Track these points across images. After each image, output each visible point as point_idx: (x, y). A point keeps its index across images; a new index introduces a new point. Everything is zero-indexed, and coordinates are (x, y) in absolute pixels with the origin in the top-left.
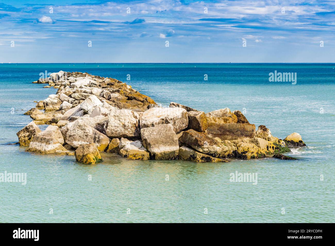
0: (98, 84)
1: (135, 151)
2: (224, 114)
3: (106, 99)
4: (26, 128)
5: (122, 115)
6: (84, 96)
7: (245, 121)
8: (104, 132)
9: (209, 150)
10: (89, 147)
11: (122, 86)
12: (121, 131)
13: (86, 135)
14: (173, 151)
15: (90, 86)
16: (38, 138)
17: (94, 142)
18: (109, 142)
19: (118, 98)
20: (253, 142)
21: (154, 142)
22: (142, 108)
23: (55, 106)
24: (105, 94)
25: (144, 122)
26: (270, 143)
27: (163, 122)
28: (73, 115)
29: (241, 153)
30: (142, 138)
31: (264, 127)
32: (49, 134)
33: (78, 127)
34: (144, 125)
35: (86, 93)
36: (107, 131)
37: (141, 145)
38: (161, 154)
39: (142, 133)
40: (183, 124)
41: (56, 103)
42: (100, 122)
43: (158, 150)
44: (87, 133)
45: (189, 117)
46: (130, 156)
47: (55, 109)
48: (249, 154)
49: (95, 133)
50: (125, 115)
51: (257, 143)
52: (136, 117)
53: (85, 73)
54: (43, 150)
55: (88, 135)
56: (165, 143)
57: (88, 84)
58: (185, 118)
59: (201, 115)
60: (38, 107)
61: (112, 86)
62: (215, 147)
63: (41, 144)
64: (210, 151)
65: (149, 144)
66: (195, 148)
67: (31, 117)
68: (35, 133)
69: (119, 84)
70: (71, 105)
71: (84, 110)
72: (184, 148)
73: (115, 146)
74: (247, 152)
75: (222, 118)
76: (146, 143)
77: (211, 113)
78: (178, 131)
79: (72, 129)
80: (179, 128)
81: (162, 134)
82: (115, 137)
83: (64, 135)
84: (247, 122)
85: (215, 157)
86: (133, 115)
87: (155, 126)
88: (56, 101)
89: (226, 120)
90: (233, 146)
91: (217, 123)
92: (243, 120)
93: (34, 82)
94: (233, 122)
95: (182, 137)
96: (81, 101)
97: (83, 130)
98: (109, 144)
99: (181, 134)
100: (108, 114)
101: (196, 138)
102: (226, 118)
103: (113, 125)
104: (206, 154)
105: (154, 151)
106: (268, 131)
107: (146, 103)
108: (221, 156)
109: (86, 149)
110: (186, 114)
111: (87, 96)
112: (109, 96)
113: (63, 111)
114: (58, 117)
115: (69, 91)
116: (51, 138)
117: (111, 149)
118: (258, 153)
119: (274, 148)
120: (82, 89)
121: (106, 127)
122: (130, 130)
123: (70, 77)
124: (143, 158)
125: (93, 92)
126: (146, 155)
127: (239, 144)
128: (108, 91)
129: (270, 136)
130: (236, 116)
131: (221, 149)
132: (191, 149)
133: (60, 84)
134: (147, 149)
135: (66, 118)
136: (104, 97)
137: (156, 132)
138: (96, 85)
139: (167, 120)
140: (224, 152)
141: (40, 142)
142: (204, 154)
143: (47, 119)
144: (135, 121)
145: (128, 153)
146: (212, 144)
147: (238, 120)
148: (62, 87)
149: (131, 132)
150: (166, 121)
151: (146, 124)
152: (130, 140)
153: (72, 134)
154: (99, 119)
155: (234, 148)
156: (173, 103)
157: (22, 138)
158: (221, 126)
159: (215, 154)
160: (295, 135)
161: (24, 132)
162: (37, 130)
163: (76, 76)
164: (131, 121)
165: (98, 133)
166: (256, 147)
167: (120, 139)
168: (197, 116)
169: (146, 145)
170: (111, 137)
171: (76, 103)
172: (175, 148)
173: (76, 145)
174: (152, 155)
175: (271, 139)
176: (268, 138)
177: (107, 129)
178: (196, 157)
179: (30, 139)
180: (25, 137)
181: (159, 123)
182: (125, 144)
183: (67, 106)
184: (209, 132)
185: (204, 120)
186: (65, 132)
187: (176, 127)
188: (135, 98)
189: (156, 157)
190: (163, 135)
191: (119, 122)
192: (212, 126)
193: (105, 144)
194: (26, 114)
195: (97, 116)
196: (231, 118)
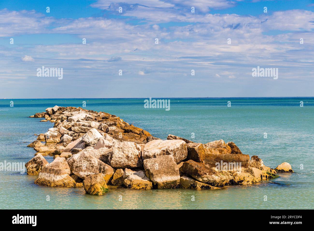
0: (94, 118)
1: (138, 180)
2: (219, 145)
3: (104, 132)
4: (34, 160)
5: (126, 147)
6: (83, 129)
7: (239, 152)
8: (108, 163)
9: (208, 179)
10: (96, 177)
11: (116, 119)
12: (125, 162)
13: (92, 166)
14: (174, 180)
15: (86, 120)
16: (47, 169)
17: (100, 172)
18: (113, 172)
19: (116, 130)
20: (248, 172)
21: (157, 172)
22: (139, 140)
23: (55, 139)
24: (103, 127)
25: (146, 153)
26: (263, 173)
27: (164, 153)
28: (75, 147)
29: (238, 182)
30: (145, 169)
31: (257, 158)
32: (57, 166)
33: (84, 158)
34: (147, 156)
35: (85, 126)
36: (111, 162)
37: (144, 175)
38: (163, 183)
39: (145, 164)
40: (183, 155)
41: (56, 136)
42: (105, 154)
43: (161, 180)
44: (92, 164)
45: (188, 149)
46: (134, 185)
47: (55, 141)
48: (245, 183)
49: (101, 164)
50: (128, 147)
51: (251, 172)
52: (138, 149)
53: (79, 108)
54: (52, 180)
55: (93, 166)
56: (167, 173)
57: (84, 118)
58: (184, 150)
59: (199, 146)
60: (39, 139)
61: (107, 120)
62: (214, 176)
63: (50, 175)
64: (210, 181)
65: (152, 174)
66: (195, 178)
67: (34, 149)
68: (42, 165)
69: (113, 117)
70: (71, 138)
71: (86, 142)
72: (184, 178)
73: (119, 176)
74: (242, 181)
75: (217, 149)
76: (148, 173)
77: (206, 144)
78: (178, 161)
79: (78, 161)
80: (179, 159)
81: (163, 164)
82: (119, 168)
83: (71, 166)
84: (240, 153)
85: (214, 185)
86: (136, 147)
87: (157, 157)
88: (56, 134)
89: (221, 151)
90: (230, 176)
91: (213, 153)
92: (236, 151)
93: (31, 116)
94: (228, 153)
95: (182, 167)
96: (81, 134)
97: (89, 161)
98: (114, 174)
99: (181, 164)
100: (112, 146)
101: (196, 168)
102: (221, 149)
103: (117, 156)
104: (206, 183)
105: (157, 181)
106: (260, 161)
107: (143, 135)
108: (219, 184)
109: (94, 179)
110: (185, 145)
111: (86, 129)
112: (107, 129)
113: (65, 143)
114: (60, 149)
115: (68, 125)
116: (59, 169)
117: (116, 179)
118: (253, 181)
119: (268, 177)
120: (80, 123)
121: (111, 158)
122: (133, 161)
123: (65, 112)
124: (146, 188)
125: (92, 126)
126: (149, 185)
127: (235, 173)
128: (106, 125)
129: (262, 165)
130: (230, 148)
131: (219, 178)
132: (191, 179)
133: (56, 118)
134: (149, 178)
135: (68, 150)
136: (102, 130)
137: (158, 163)
138: (92, 119)
139: (168, 151)
140: (222, 181)
141: (49, 172)
142: (204, 183)
143: (50, 151)
144: (137, 152)
145: (132, 183)
146: (211, 174)
147: (232, 150)
148: (59, 121)
149: (134, 163)
150: (166, 152)
151: (148, 155)
152: (133, 171)
153: (78, 165)
154: (103, 150)
155: (231, 177)
156: (171, 135)
157: (30, 169)
158: (217, 157)
159: (214, 183)
160: (285, 164)
161: (32, 163)
162: (44, 162)
163: (70, 110)
164: (134, 153)
165: (103, 164)
166: (251, 176)
167: (124, 170)
168: (196, 147)
169: (149, 175)
170: (115, 167)
171: (76, 136)
172: (177, 178)
173: (82, 175)
174: (155, 184)
175: (264, 168)
176: (261, 168)
177: (111, 160)
178: (196, 186)
179: (37, 170)
180: (33, 168)
181: (160, 155)
182: (129, 174)
183: (68, 139)
184: (206, 163)
185: (202, 151)
186: (71, 164)
187: (176, 158)
188: (131, 131)
189: (159, 187)
190: (165, 165)
191: (122, 153)
192: (209, 157)
193: (110, 174)
194: (29, 146)
195: (102, 148)
196: (226, 149)
